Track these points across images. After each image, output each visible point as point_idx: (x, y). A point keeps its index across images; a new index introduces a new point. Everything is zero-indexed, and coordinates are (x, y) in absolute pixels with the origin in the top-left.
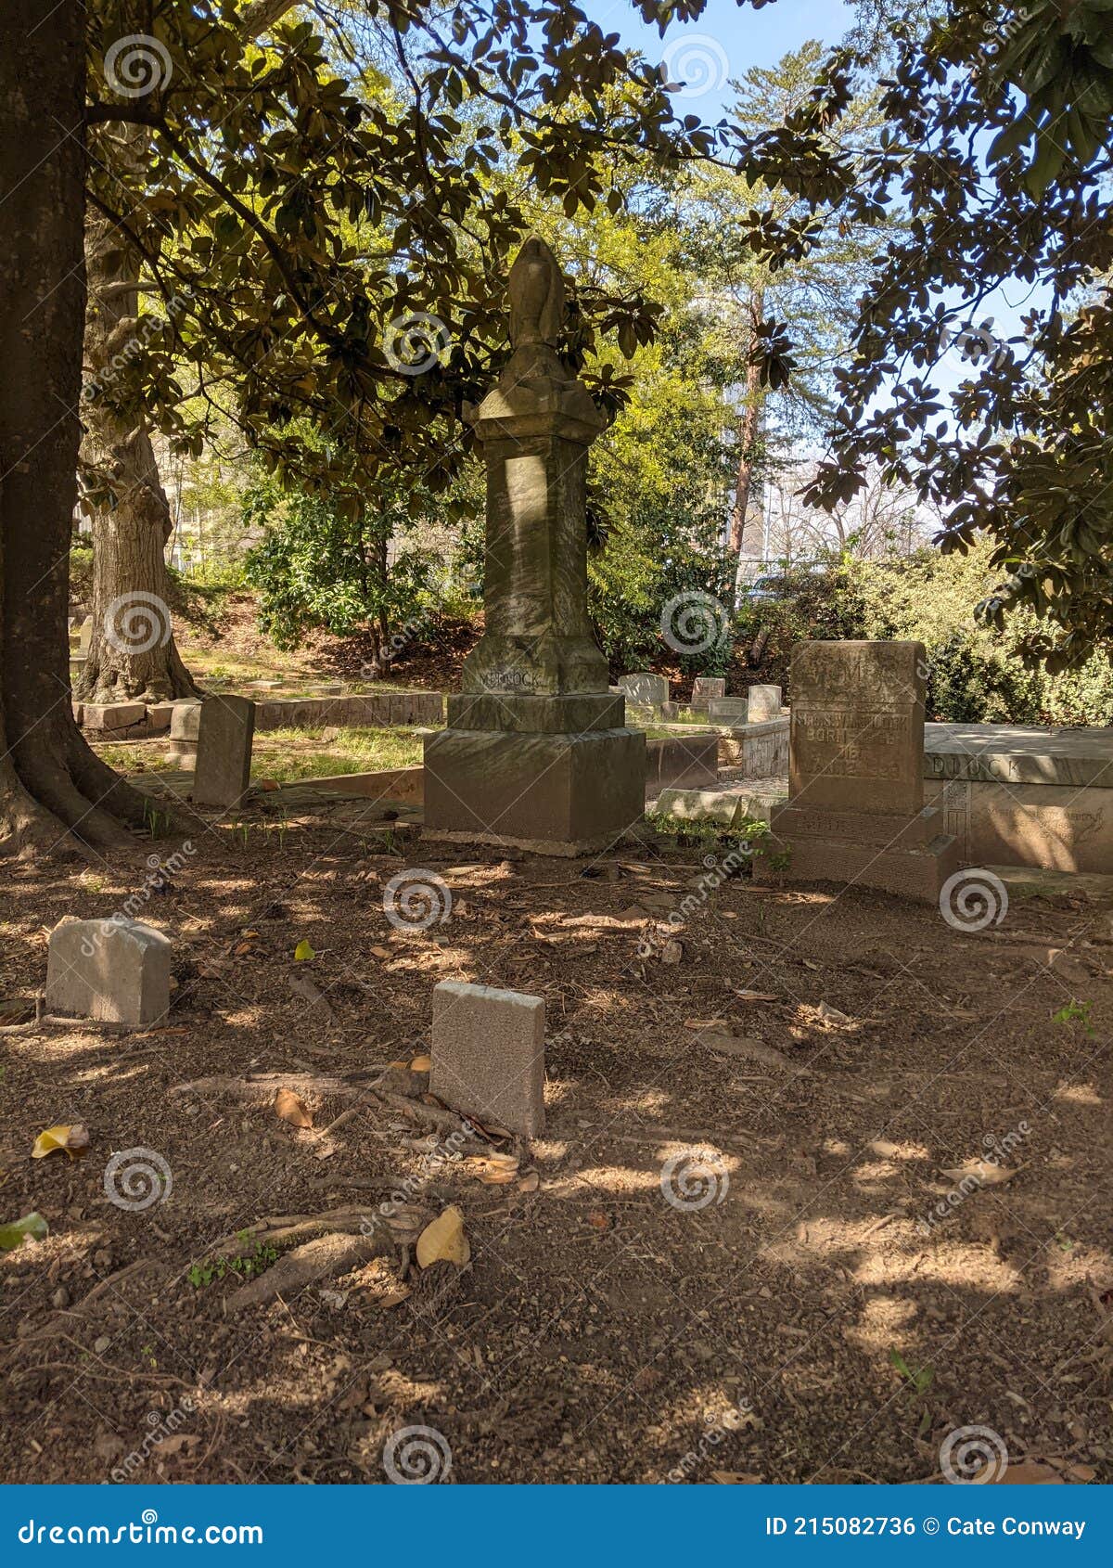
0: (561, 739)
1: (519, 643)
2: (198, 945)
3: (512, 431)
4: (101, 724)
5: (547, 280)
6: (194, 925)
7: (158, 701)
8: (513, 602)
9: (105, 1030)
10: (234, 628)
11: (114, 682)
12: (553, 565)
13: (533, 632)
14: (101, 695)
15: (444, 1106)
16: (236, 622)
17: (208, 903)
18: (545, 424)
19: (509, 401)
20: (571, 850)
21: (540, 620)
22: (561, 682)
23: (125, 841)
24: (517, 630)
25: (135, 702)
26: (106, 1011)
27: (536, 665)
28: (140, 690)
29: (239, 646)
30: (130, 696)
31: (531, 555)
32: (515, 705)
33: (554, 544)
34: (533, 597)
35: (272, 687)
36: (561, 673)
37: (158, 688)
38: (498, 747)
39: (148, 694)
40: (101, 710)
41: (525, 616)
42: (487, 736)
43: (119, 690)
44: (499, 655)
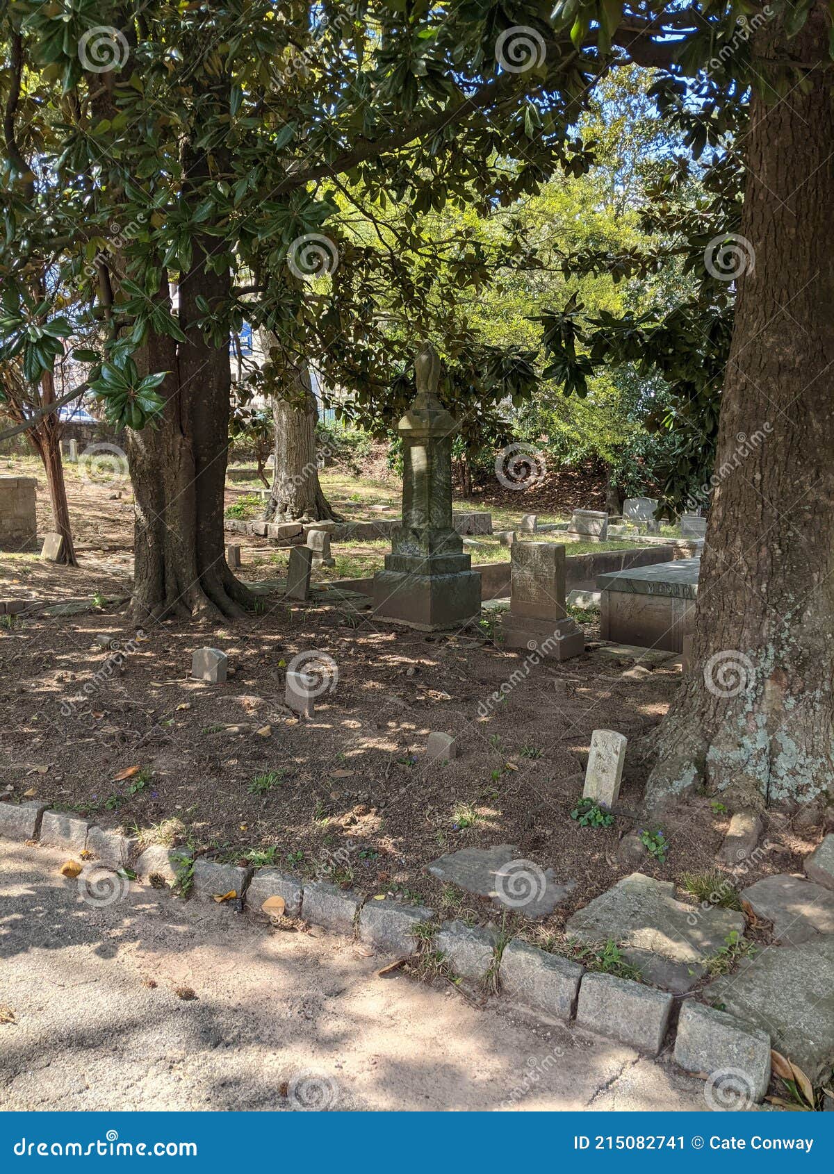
0: (428, 578)
1: (415, 531)
2: (247, 659)
3: (413, 434)
4: (276, 536)
5: (430, 363)
6: (251, 652)
7: (309, 522)
8: (414, 512)
9: (206, 682)
10: (375, 462)
11: (286, 510)
12: (430, 496)
13: (421, 527)
14: (278, 518)
15: (287, 706)
16: (376, 458)
17: (259, 642)
18: (426, 433)
19: (410, 421)
20: (430, 628)
21: (424, 522)
22: (431, 551)
23: (244, 616)
24: (415, 525)
25: (296, 523)
26: (207, 677)
27: (420, 543)
28: (300, 516)
29: (377, 474)
30: (294, 519)
31: (421, 492)
32: (412, 561)
33: (431, 487)
34: (422, 511)
35: (384, 510)
36: (431, 547)
37: (310, 514)
38: (404, 578)
39: (304, 518)
40: (277, 528)
41: (418, 520)
42: (399, 574)
43: (288, 515)
44: (406, 536)
